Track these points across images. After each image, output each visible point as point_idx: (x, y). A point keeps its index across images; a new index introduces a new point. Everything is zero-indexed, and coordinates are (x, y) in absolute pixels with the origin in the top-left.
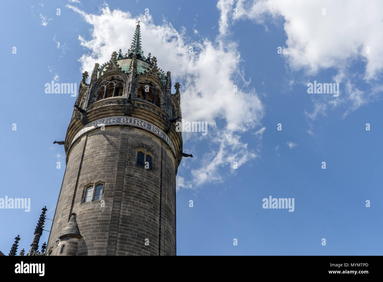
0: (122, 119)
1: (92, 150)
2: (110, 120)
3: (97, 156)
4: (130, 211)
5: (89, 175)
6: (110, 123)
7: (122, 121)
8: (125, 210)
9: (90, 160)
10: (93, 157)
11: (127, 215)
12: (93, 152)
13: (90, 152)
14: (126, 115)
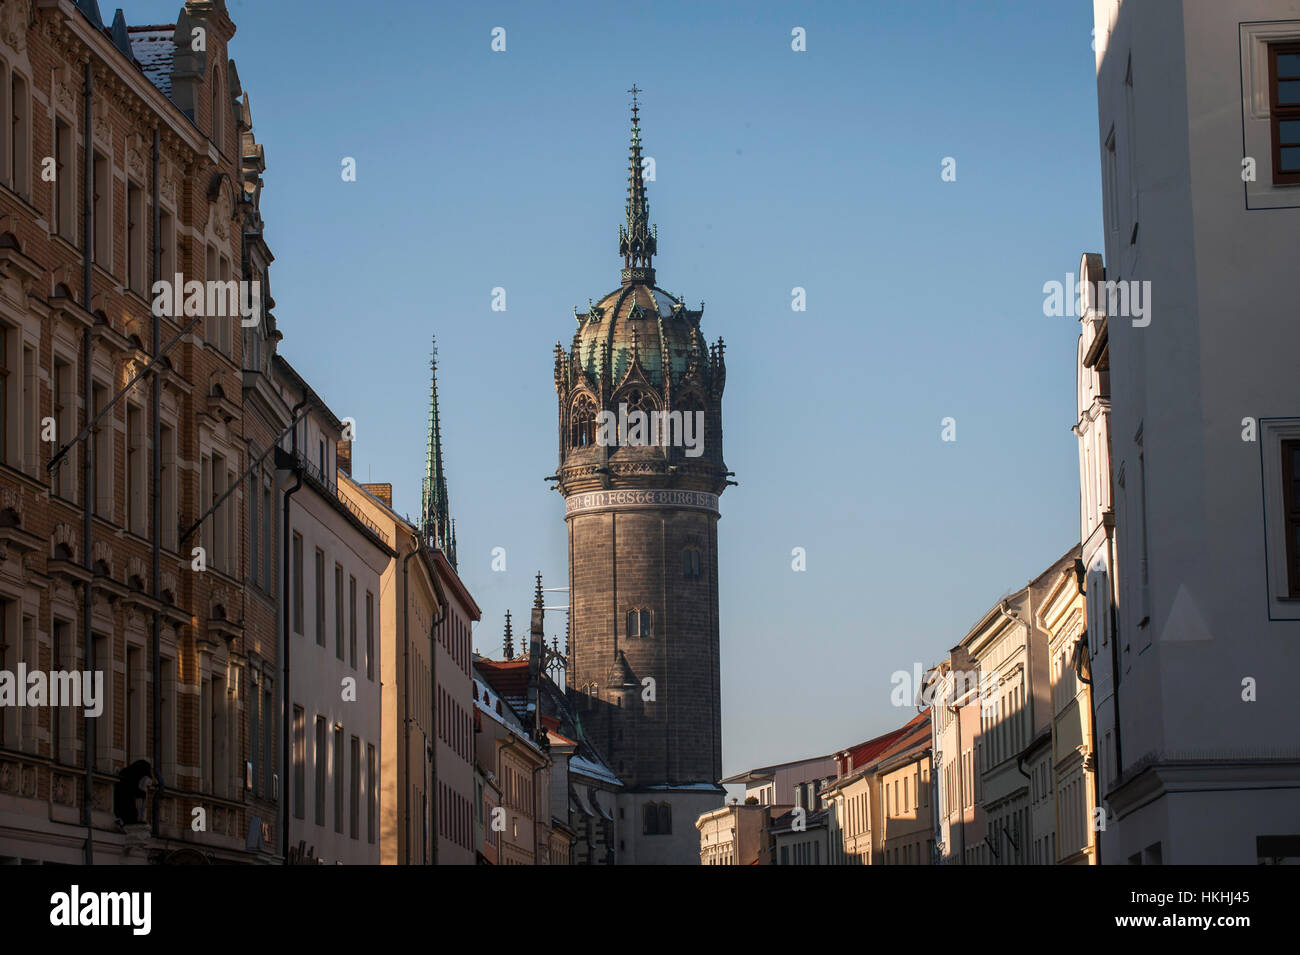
0: (661, 495)
1: (627, 549)
2: (644, 495)
3: (635, 562)
4: (684, 651)
5: (630, 594)
6: (645, 502)
7: (661, 500)
8: (678, 651)
9: (625, 566)
10: (629, 562)
11: (681, 657)
12: (628, 553)
13: (624, 551)
14: (665, 488)
